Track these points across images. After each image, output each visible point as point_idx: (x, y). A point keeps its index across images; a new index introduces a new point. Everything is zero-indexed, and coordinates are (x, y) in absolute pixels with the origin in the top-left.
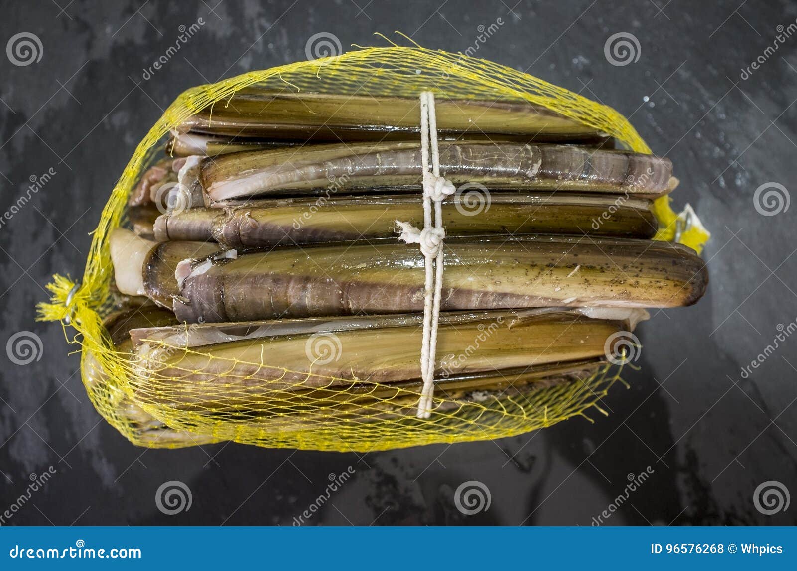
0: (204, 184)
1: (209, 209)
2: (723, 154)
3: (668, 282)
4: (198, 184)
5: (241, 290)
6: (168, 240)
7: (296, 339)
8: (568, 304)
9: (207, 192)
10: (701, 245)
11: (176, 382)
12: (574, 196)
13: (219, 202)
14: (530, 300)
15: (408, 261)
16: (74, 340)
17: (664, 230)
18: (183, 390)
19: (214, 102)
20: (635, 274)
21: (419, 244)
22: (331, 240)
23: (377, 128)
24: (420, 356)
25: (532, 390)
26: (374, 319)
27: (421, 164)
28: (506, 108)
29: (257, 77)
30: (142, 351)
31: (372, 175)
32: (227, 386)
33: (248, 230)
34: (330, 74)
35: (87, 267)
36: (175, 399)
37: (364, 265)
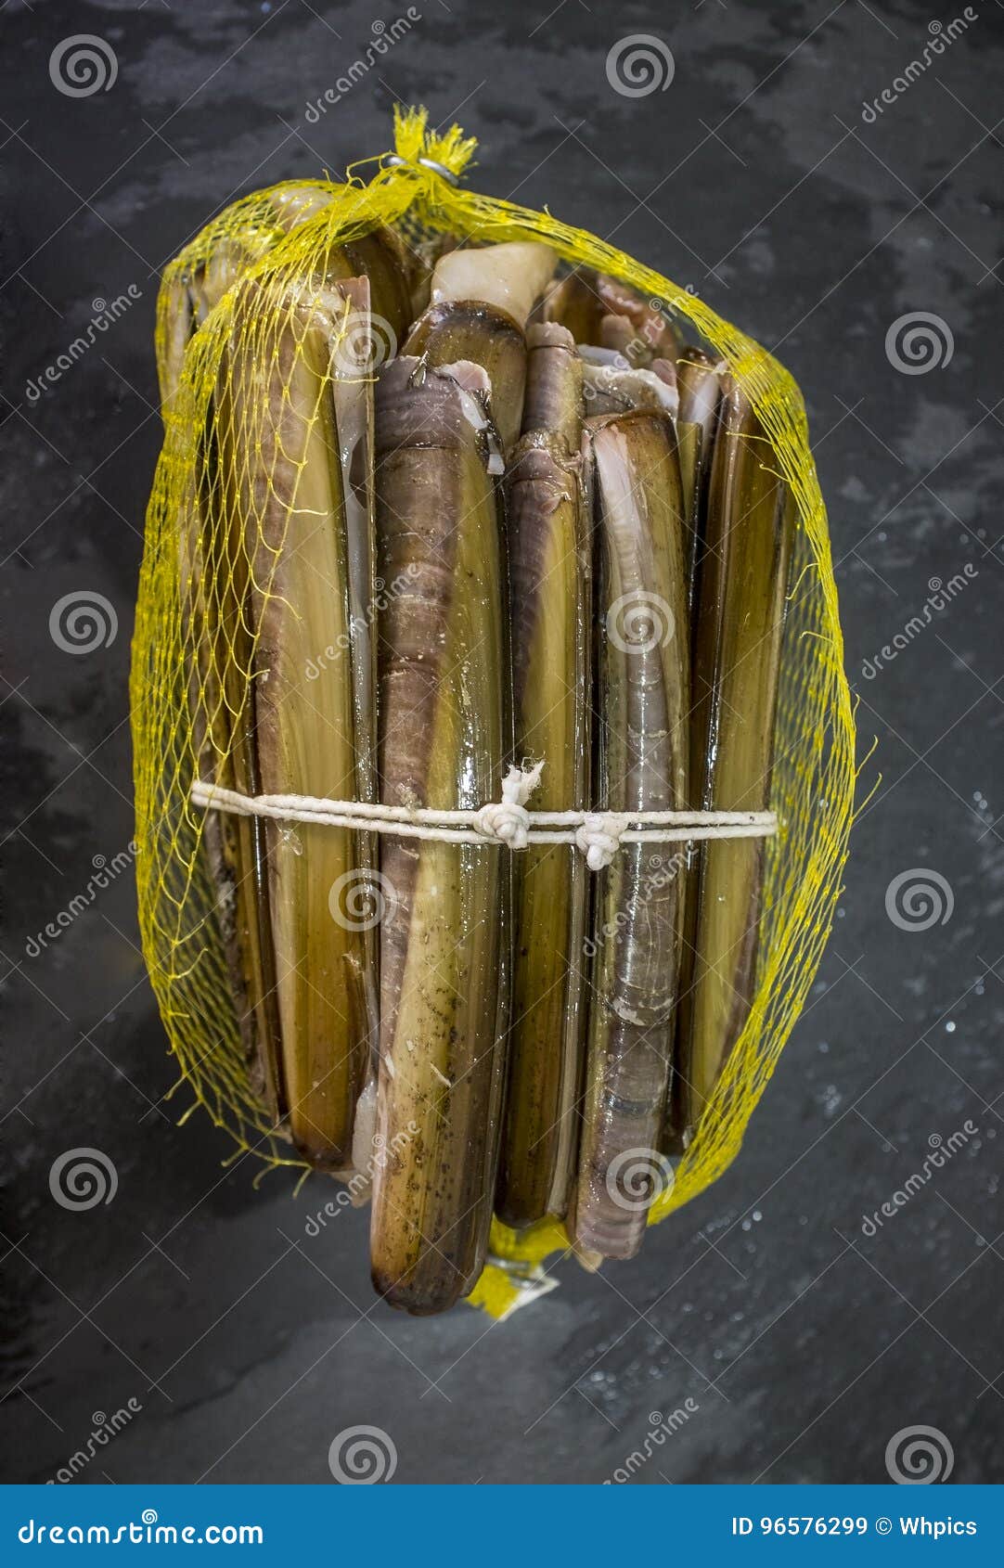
0: (624, 419)
1: (580, 427)
2: (652, 1351)
3: (415, 1242)
4: (627, 407)
5: (430, 480)
6: (529, 346)
7: (340, 575)
8: (383, 1061)
9: (608, 425)
10: (482, 1305)
11: (269, 356)
12: (577, 1082)
13: (592, 444)
14: (393, 994)
15: (471, 780)
16: (352, 176)
17: (513, 1238)
18: (254, 369)
19: (772, 443)
20: (431, 1185)
21: (501, 802)
22: (515, 642)
23: (714, 732)
24: (300, 792)
25: (234, 990)
26: (370, 714)
27: (645, 810)
28: (741, 965)
29: (815, 523)
30: (328, 297)
31: (629, 720)
32: (258, 446)
33: (540, 496)
34: (819, 651)
35: (488, 200)
36: (240, 351)
37: (467, 701)
